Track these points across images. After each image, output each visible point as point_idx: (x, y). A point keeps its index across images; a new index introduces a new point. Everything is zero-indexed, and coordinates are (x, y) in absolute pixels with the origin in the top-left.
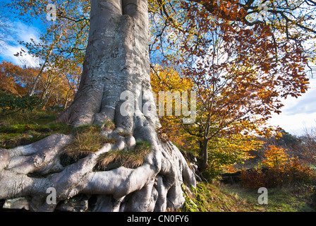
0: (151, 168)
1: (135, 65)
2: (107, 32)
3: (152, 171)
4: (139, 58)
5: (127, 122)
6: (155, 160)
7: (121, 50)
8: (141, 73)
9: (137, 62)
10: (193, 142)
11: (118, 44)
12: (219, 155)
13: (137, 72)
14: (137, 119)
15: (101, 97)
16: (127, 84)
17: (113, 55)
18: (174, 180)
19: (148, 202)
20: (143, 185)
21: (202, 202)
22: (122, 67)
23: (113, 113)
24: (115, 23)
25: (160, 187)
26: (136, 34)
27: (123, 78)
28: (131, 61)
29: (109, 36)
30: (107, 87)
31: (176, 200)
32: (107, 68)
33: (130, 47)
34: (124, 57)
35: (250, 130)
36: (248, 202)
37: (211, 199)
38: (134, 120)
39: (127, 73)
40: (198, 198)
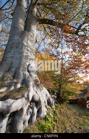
0: (25, 99)
1: (27, 51)
2: (16, 37)
3: (26, 101)
4: (29, 49)
5: (19, 77)
6: (28, 96)
7: (21, 45)
8: (30, 55)
9: (28, 50)
10: (57, 85)
11: (19, 42)
12: (67, 92)
13: (28, 54)
14: (25, 75)
15: (10, 65)
16: (22, 60)
17: (17, 47)
18: (41, 104)
19: (24, 116)
20: (20, 108)
21: (56, 114)
22: (20, 52)
23: (13, 72)
24: (20, 34)
25: (34, 108)
26: (29, 38)
27: (20, 57)
28: (25, 50)
29: (16, 39)
30: (13, 61)
31: (42, 114)
32: (14, 52)
33: (25, 44)
34: (22, 48)
35: (81, 80)
36: (80, 114)
37: (61, 112)
38: (23, 76)
39: (23, 55)
40: (54, 112)
